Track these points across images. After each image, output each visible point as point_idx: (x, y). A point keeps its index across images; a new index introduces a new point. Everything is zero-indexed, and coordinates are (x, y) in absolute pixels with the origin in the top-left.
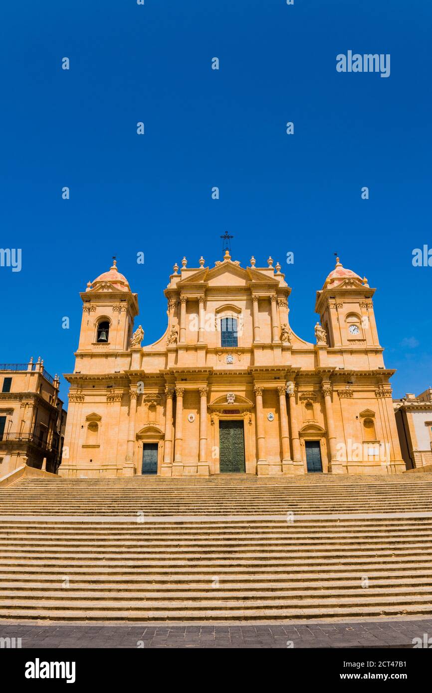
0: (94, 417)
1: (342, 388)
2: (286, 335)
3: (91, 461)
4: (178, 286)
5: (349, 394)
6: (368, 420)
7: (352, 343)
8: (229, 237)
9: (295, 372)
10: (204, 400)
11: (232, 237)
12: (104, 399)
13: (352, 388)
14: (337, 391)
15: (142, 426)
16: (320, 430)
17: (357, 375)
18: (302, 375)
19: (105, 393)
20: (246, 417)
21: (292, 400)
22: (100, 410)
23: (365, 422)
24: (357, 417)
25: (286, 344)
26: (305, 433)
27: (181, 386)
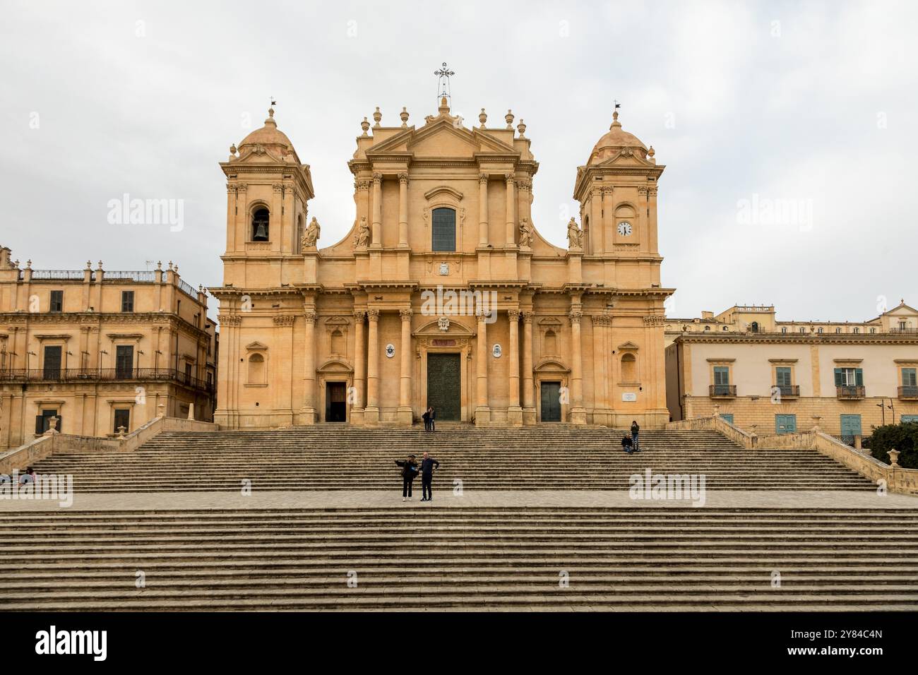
0: (256, 347)
1: (599, 312)
2: (525, 235)
3: (257, 404)
4: (368, 156)
5: (607, 321)
6: (628, 355)
7: (620, 248)
8: (447, 74)
9: (533, 289)
10: (406, 326)
11: (453, 73)
12: (269, 323)
13: (610, 313)
14: (591, 316)
15: (325, 360)
16: (562, 367)
17: (620, 294)
18: (543, 293)
19: (270, 315)
20: (463, 349)
21: (528, 327)
22: (264, 338)
23: (624, 357)
24: (614, 352)
25: (524, 249)
26: (542, 372)
27: (374, 307)
